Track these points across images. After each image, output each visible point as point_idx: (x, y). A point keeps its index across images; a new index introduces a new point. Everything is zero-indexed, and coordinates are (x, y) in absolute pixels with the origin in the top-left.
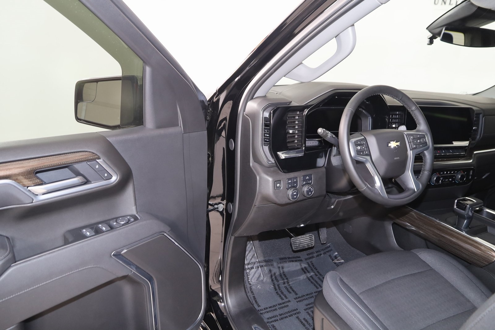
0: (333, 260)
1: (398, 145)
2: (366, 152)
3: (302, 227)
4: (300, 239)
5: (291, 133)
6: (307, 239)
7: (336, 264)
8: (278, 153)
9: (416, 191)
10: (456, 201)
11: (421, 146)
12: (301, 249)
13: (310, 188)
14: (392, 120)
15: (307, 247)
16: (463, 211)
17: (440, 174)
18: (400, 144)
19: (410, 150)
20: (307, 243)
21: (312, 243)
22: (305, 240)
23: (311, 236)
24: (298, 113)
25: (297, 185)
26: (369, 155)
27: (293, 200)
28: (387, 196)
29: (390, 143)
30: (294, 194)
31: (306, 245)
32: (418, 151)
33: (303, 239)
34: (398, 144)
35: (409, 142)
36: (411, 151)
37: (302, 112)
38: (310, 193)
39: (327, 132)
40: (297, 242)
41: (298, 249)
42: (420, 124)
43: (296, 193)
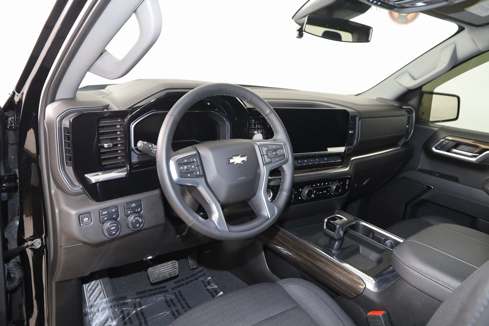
0: (206, 286)
1: (244, 161)
2: (196, 173)
3: (150, 259)
4: (160, 268)
5: (107, 147)
6: (169, 268)
7: (209, 291)
8: (86, 175)
9: (269, 217)
10: (326, 220)
11: (277, 159)
12: (162, 280)
13: (138, 218)
14: (255, 126)
15: (168, 277)
16: (333, 233)
17: (312, 187)
18: (247, 159)
19: (264, 164)
20: (169, 272)
21: (176, 271)
22: (166, 269)
23: (174, 264)
24: (119, 120)
25: (118, 216)
26: (204, 176)
27: (111, 237)
28: (227, 229)
29: (232, 158)
30: (112, 229)
31: (168, 275)
32: (273, 166)
33: (163, 268)
34: (245, 159)
35: (262, 155)
36: (265, 167)
37: (123, 119)
38: (138, 225)
39: (150, 146)
40: (155, 272)
41: (157, 281)
42: (277, 132)
43: (114, 228)
